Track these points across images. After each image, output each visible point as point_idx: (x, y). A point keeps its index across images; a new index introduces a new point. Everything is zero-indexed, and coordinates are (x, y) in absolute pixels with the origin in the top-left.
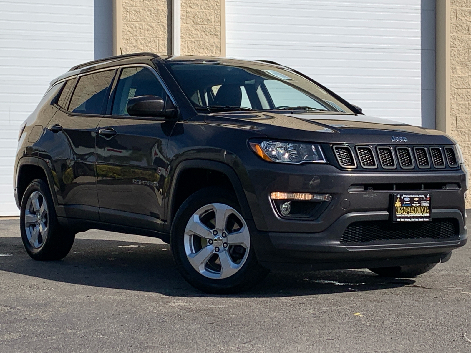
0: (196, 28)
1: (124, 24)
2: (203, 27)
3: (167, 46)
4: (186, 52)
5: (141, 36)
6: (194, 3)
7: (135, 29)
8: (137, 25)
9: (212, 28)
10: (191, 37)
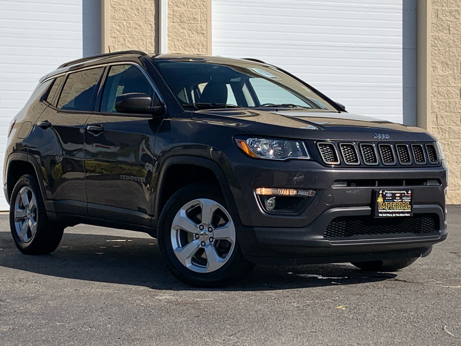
0: (183, 26)
1: (112, 22)
2: (189, 26)
3: (154, 44)
4: (173, 50)
5: (128, 34)
6: (180, 2)
7: (122, 27)
8: (125, 23)
9: (198, 27)
10: (177, 36)
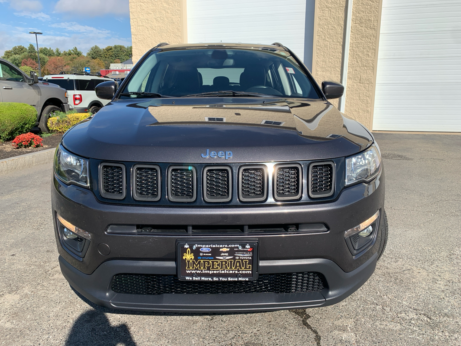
0: (361, 25)
1: (318, 27)
2: (366, 25)
3: (342, 38)
4: (354, 40)
5: (327, 33)
6: (361, 11)
7: (324, 29)
8: (326, 27)
9: (371, 25)
10: (358, 31)
